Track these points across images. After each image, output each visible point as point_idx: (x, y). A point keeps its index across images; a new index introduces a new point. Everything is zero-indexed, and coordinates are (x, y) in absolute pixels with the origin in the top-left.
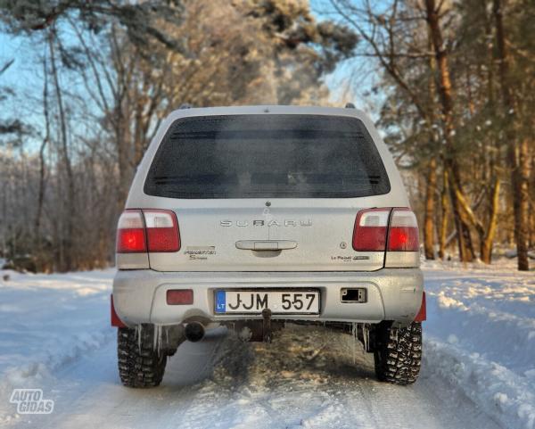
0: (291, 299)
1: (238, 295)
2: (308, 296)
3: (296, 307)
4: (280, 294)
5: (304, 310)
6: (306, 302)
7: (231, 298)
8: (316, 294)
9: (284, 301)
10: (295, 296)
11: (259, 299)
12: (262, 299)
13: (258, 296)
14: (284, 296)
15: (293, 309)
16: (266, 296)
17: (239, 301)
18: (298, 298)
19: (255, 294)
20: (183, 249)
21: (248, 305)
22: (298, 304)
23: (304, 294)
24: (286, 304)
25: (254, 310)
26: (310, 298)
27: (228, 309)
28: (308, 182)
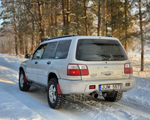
0: (115, 86)
2: (118, 85)
4: (112, 85)
5: (117, 89)
6: (118, 86)
7: (102, 87)
8: (120, 85)
9: (113, 87)
10: (115, 85)
11: (108, 87)
14: (113, 85)
15: (115, 89)
16: (110, 86)
17: (104, 87)
18: (116, 86)
19: (107, 85)
20: (90, 74)
22: (116, 87)
23: (117, 85)
24: (114, 87)
25: (107, 89)
27: (102, 89)
28: (113, 57)
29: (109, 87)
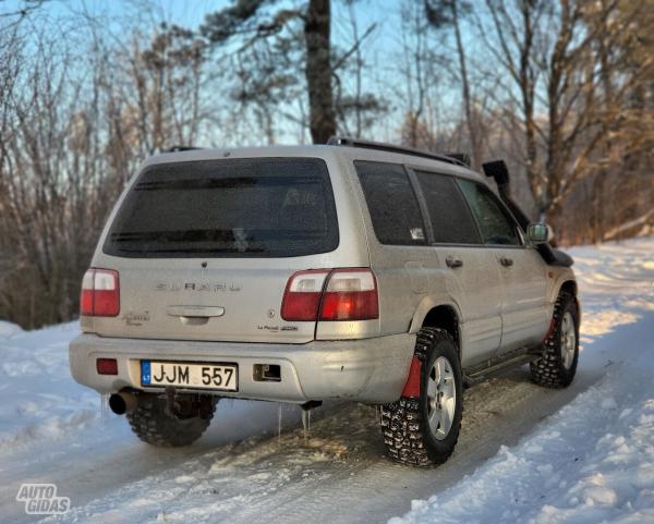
0: (211, 373)
1: (162, 367)
2: (226, 371)
3: (215, 382)
5: (222, 386)
8: (234, 369)
9: (204, 375)
10: (215, 370)
11: (180, 372)
12: (184, 371)
13: (180, 369)
14: (204, 369)
15: (212, 385)
16: (187, 369)
18: (217, 372)
21: (171, 378)
22: (217, 380)
23: (223, 368)
24: (206, 379)
25: (176, 383)
26: (229, 373)
29: (185, 375)
